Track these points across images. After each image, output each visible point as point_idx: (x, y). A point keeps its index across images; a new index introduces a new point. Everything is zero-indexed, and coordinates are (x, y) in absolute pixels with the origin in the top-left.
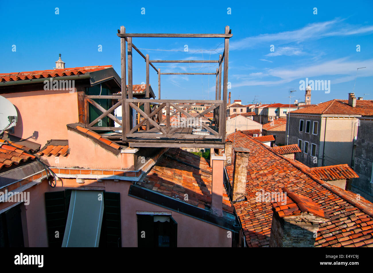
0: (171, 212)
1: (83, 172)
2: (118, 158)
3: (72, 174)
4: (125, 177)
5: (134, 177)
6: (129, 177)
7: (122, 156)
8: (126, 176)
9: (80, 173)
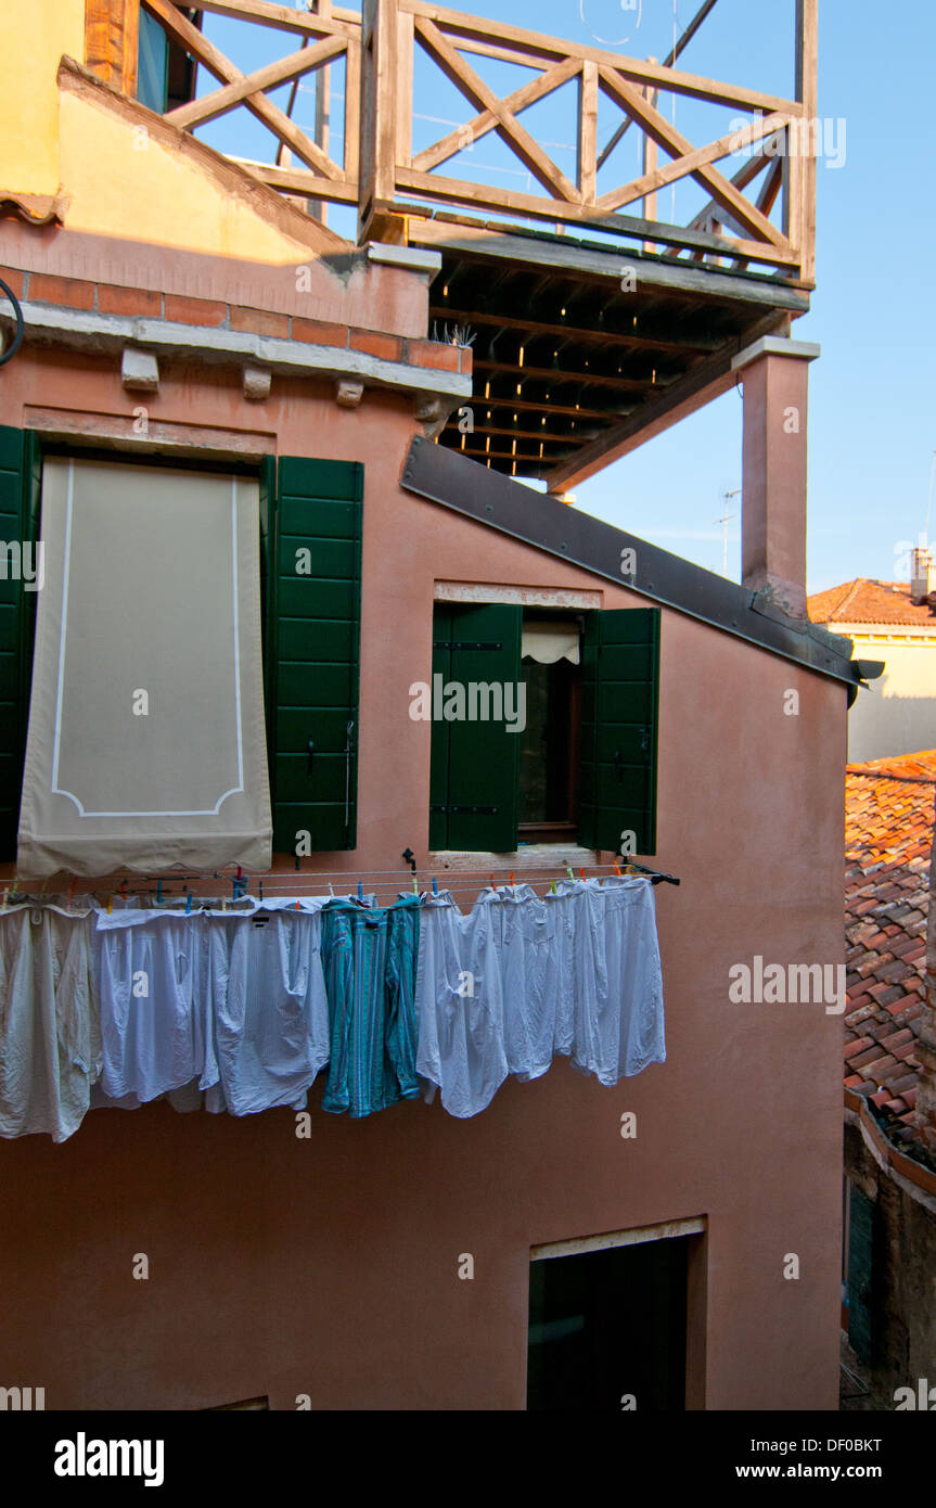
0: (601, 592)
1: (176, 310)
2: (346, 285)
3: (105, 313)
4: (408, 368)
5: (451, 375)
6: (425, 371)
7: (368, 279)
8: (412, 366)
9: (159, 314)
